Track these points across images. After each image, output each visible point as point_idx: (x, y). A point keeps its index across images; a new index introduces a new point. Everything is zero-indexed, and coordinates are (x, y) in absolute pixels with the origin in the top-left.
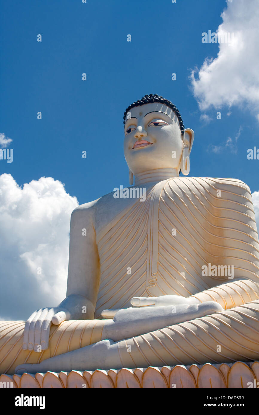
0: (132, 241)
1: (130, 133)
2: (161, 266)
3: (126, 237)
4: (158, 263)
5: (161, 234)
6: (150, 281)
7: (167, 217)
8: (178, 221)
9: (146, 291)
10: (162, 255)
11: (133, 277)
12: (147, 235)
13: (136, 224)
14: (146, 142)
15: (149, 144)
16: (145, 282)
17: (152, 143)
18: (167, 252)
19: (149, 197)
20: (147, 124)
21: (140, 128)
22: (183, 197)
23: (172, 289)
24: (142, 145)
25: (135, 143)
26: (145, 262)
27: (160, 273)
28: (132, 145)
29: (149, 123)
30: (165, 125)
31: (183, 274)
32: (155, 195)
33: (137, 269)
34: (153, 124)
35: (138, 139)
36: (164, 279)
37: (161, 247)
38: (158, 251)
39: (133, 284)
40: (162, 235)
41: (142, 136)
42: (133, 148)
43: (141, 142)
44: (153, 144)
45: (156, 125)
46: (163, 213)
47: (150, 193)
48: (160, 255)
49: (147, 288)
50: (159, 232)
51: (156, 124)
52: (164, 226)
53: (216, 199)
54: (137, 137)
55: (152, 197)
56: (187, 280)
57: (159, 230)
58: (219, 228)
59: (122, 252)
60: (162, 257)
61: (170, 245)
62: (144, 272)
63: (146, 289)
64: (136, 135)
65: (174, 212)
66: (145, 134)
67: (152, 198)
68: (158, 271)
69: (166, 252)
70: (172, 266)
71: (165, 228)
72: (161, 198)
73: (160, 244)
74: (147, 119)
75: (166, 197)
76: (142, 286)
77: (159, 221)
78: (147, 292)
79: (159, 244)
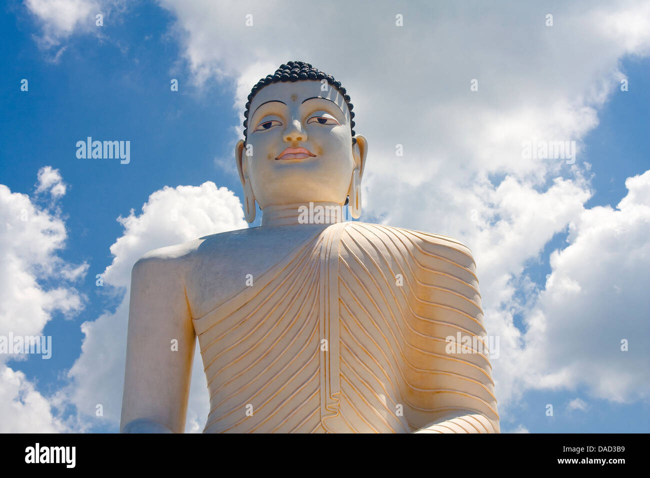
0: (288, 331)
1: (270, 129)
2: (346, 381)
3: (276, 322)
4: (340, 375)
5: (344, 323)
6: (327, 407)
7: (354, 293)
8: (373, 302)
9: (320, 424)
10: (346, 360)
11: (294, 397)
12: (318, 322)
13: (295, 299)
14: (306, 152)
15: (311, 155)
16: (319, 408)
17: (315, 154)
18: (356, 357)
19: (315, 253)
20: (306, 119)
21: (297, 124)
22: (379, 262)
23: (368, 423)
24: (299, 156)
25: (286, 149)
26: (316, 370)
27: (344, 394)
28: (275, 153)
29: (307, 117)
30: (335, 125)
31: (383, 398)
32: (328, 251)
33: (302, 382)
34: (316, 119)
35: (290, 144)
36: (352, 405)
37: (345, 347)
38: (340, 354)
39: (294, 409)
40: (346, 326)
41: (299, 139)
42: (276, 159)
43: (298, 151)
44: (315, 156)
45: (321, 123)
46: (346, 285)
47: (316, 245)
48: (344, 360)
49: (323, 420)
50: (341, 319)
51: (322, 121)
52: (349, 310)
53: (423, 270)
54: (289, 139)
55: (321, 255)
56: (388, 409)
57: (340, 315)
58: (425, 321)
59: (269, 350)
60: (347, 364)
61: (360, 345)
62: (316, 390)
63: (321, 421)
64: (289, 136)
65: (365, 286)
66: (304, 137)
67: (323, 256)
68: (341, 390)
69: (354, 358)
70: (364, 382)
71: (352, 314)
72: (340, 258)
73: (343, 342)
74: (306, 108)
75: (351, 257)
76: (312, 414)
77: (340, 299)
78: (323, 427)
79: (341, 340)
